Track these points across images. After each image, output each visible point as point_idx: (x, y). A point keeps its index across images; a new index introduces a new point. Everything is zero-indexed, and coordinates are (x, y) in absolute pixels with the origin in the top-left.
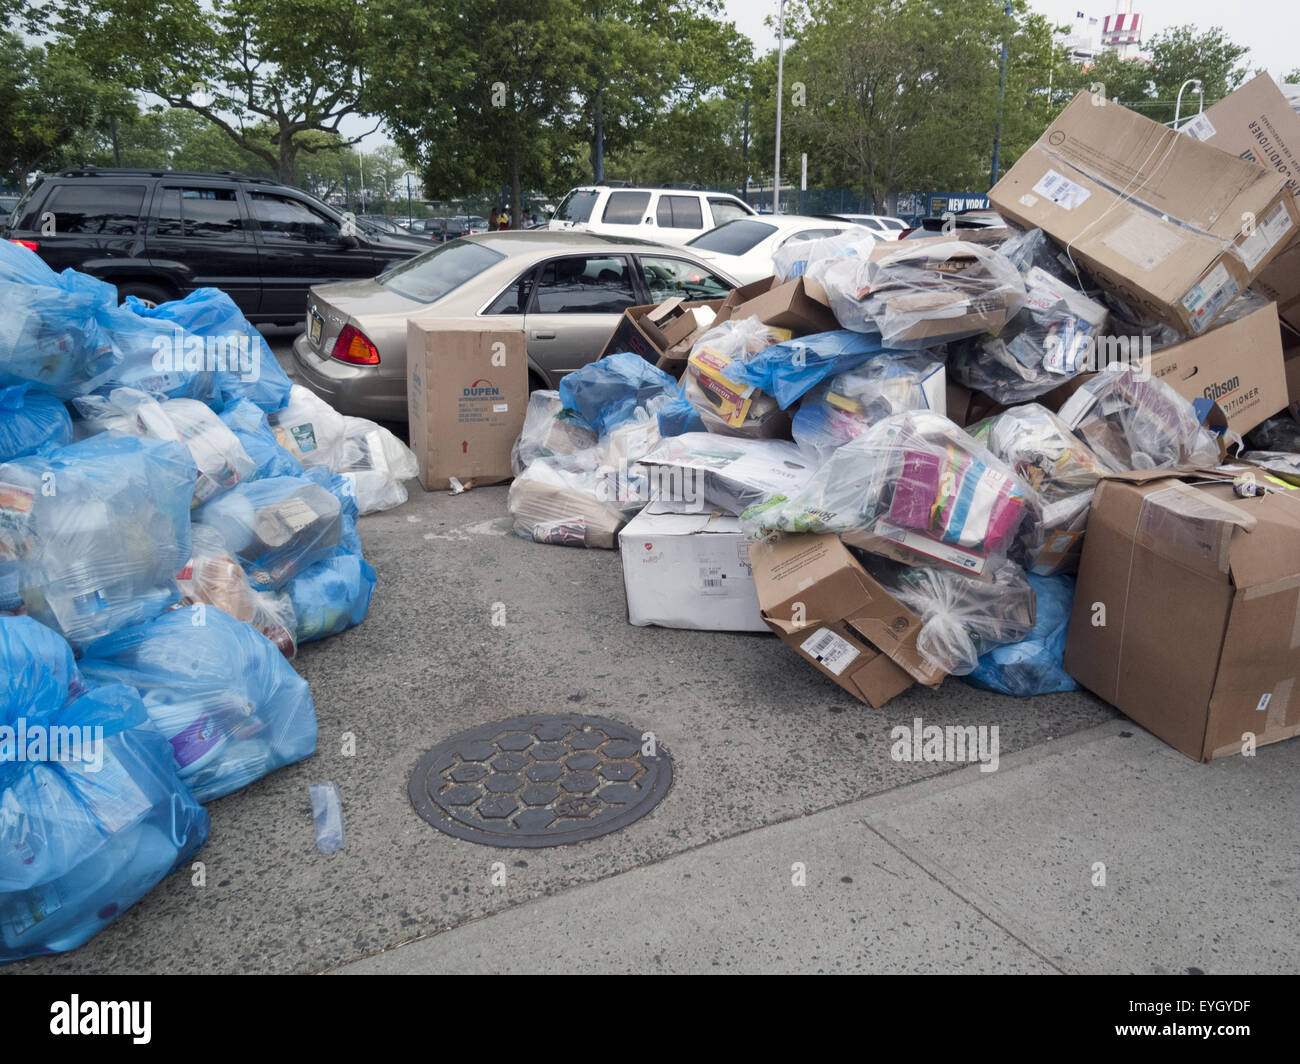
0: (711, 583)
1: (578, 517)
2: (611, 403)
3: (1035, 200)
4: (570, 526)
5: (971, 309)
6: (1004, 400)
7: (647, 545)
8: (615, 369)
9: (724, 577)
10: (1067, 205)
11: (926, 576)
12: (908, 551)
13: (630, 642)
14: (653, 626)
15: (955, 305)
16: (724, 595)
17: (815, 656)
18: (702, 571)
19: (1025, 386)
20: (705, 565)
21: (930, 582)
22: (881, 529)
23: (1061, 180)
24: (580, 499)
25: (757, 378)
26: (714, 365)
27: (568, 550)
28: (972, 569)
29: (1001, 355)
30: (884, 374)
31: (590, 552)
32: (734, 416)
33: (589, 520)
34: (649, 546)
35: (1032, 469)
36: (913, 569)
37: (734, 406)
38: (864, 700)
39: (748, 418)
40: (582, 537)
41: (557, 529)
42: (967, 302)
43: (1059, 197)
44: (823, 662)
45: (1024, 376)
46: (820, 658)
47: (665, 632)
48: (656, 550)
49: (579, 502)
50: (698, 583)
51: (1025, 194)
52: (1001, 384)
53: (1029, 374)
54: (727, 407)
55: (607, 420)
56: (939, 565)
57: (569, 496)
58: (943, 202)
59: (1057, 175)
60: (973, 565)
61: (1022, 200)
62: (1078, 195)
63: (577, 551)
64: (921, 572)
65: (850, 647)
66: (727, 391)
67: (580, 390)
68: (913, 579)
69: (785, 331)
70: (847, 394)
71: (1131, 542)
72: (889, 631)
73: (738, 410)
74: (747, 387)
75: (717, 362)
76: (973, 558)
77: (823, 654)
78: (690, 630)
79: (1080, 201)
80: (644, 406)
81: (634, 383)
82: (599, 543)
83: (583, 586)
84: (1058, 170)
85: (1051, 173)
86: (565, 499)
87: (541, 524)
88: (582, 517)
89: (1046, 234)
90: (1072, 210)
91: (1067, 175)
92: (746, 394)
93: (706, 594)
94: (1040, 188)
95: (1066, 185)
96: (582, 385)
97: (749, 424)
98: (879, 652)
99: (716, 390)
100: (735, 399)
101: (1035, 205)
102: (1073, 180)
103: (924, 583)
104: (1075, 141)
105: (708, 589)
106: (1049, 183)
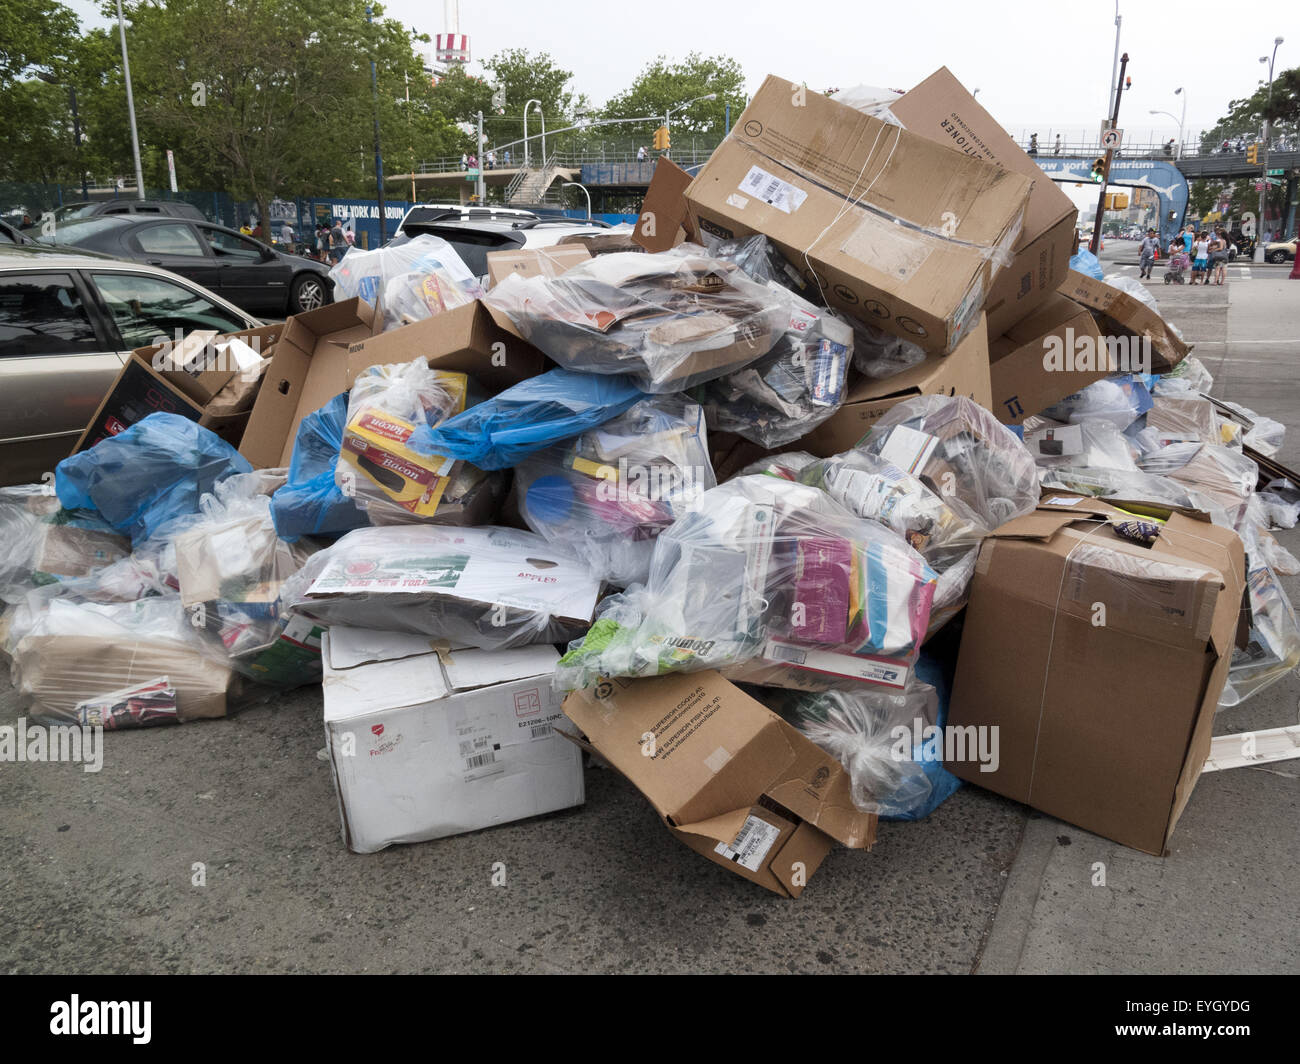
0: (479, 761)
1: (159, 680)
2: (153, 491)
3: (746, 201)
4: (147, 695)
5: (739, 337)
6: (768, 442)
7: (374, 728)
8: (154, 442)
9: (497, 747)
10: (785, 207)
11: (833, 702)
12: (803, 673)
13: (379, 891)
14: (394, 847)
15: (722, 332)
16: (500, 772)
17: (730, 855)
18: (464, 747)
19: (788, 425)
20: (464, 738)
21: (840, 709)
22: (772, 651)
23: (769, 178)
24: (157, 652)
25: (463, 447)
26: (388, 432)
27: (149, 733)
28: (894, 682)
29: (758, 389)
30: (651, 427)
31: (191, 730)
32: (422, 501)
33: (179, 680)
34: (378, 730)
35: (918, 539)
36: (816, 695)
37: (424, 488)
38: (780, 891)
39: (443, 501)
40: (173, 709)
41: (122, 706)
42: (734, 328)
43: (773, 197)
44: (740, 861)
45: (788, 413)
46: (737, 857)
47: (418, 852)
48: (389, 734)
49: (155, 657)
50: (459, 766)
51: (732, 194)
52: (762, 423)
53: (792, 409)
54: (412, 489)
55: (148, 518)
56: (845, 683)
57: (136, 649)
58: (327, 208)
59: (763, 172)
60: (894, 677)
61: (731, 201)
62: (793, 197)
63: (165, 733)
64: (826, 698)
65: (770, 828)
66: (414, 468)
67: (98, 479)
68: (818, 709)
69: (459, 375)
70: (605, 458)
71: (1053, 613)
72: (808, 791)
73: (430, 492)
74: (442, 460)
75: (391, 428)
76: (892, 667)
77: (739, 851)
78: (451, 837)
79: (798, 203)
80: (211, 490)
81: (188, 459)
82: (202, 712)
83: (224, 797)
84: (762, 165)
85: (755, 170)
86: (129, 654)
87: (91, 702)
88: (165, 679)
89: (770, 241)
90: (792, 213)
91: (774, 172)
92: (443, 471)
93: (472, 778)
94: (746, 186)
95: (775, 184)
96: (101, 472)
97: (447, 510)
98: (797, 820)
99: (396, 469)
100: (427, 478)
101: (747, 206)
102: (782, 177)
103: (833, 712)
104: (775, 134)
105: (477, 771)
106: (757, 181)
